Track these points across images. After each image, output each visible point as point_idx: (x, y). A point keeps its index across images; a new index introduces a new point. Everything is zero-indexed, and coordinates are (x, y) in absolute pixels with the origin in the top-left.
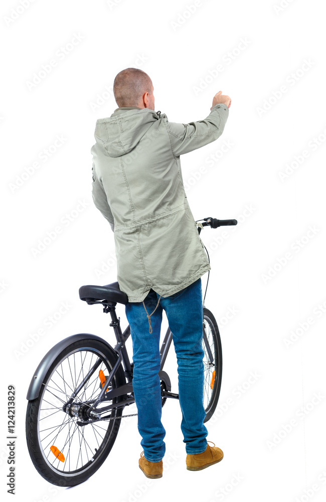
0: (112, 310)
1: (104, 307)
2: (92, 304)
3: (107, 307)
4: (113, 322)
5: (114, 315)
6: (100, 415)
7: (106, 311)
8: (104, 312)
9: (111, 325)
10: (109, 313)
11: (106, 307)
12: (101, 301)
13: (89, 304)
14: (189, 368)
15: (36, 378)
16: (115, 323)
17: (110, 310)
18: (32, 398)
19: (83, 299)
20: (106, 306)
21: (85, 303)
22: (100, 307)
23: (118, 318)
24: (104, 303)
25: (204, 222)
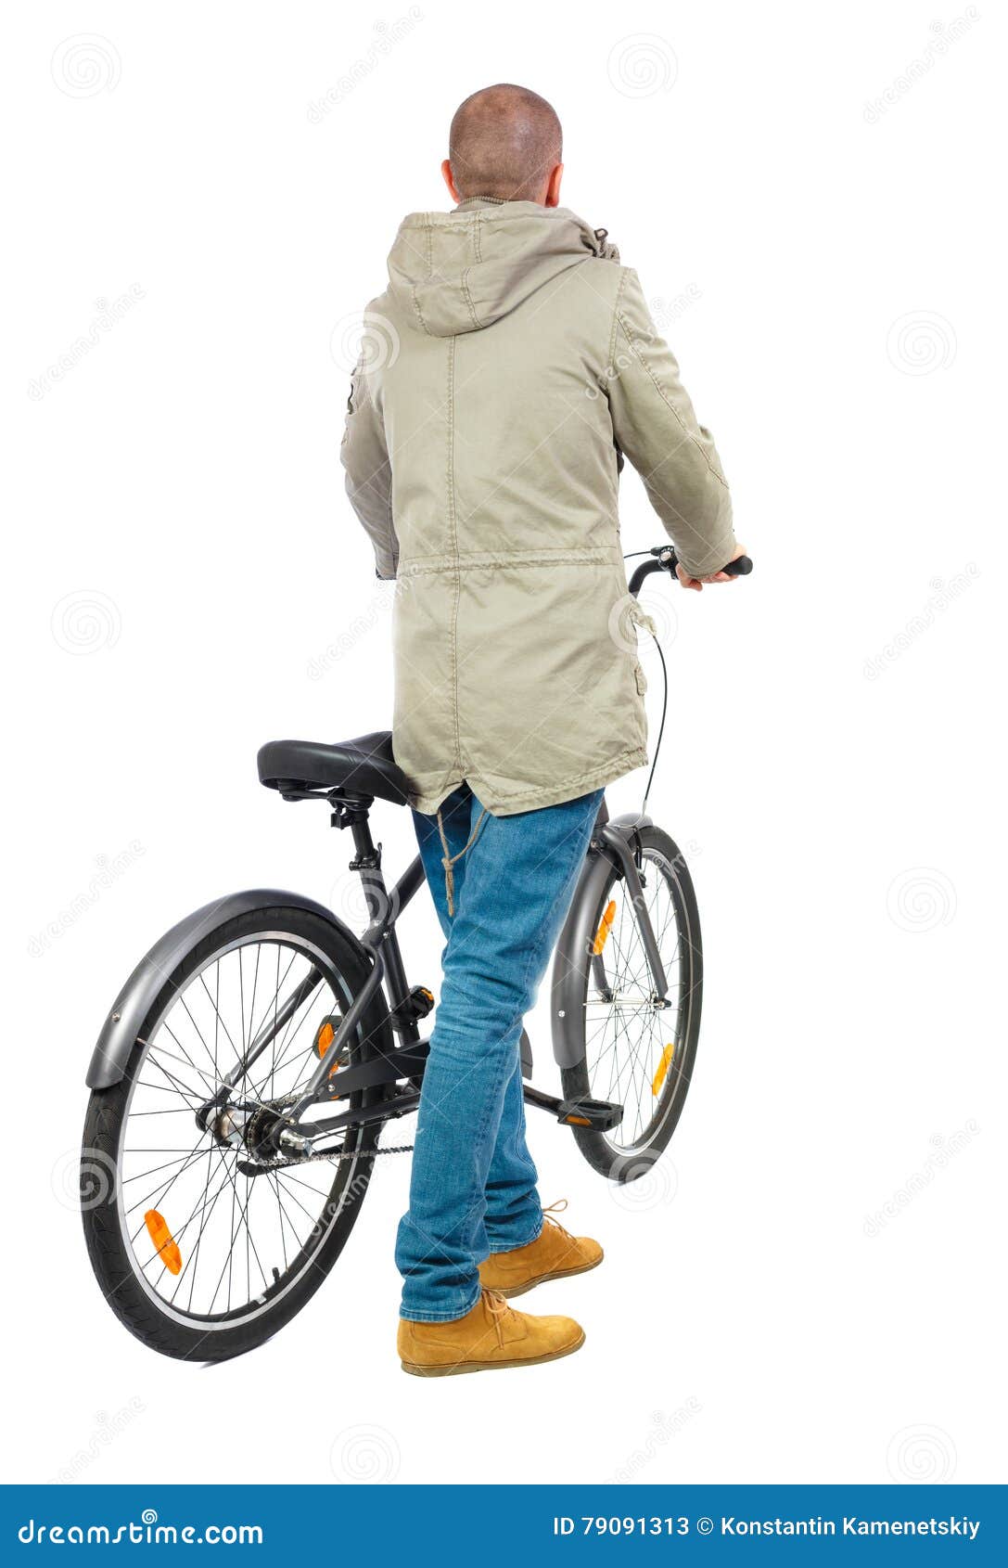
0: (358, 818)
1: (333, 810)
2: (296, 798)
3: (344, 811)
4: (359, 857)
5: (363, 837)
6: (312, 1143)
7: (339, 820)
8: (334, 824)
9: (353, 867)
10: (349, 829)
11: (339, 810)
12: (325, 790)
13: (286, 797)
15: (117, 1020)
16: (368, 857)
17: (353, 818)
18: (104, 1082)
19: (269, 782)
20: (339, 806)
21: (275, 795)
22: (322, 809)
23: (376, 847)
24: (336, 796)
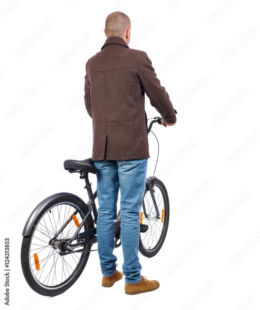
0: (86, 177)
1: (80, 175)
2: (72, 172)
3: (83, 175)
4: (86, 185)
5: (87, 181)
6: (74, 249)
8: (80, 178)
9: (85, 188)
10: (84, 179)
12: (79, 171)
13: (70, 172)
14: (127, 224)
15: (29, 221)
16: (88, 186)
18: (26, 235)
19: (66, 169)
21: (67, 171)
22: (77, 175)
23: (90, 183)
24: (81, 172)
25: (154, 119)
